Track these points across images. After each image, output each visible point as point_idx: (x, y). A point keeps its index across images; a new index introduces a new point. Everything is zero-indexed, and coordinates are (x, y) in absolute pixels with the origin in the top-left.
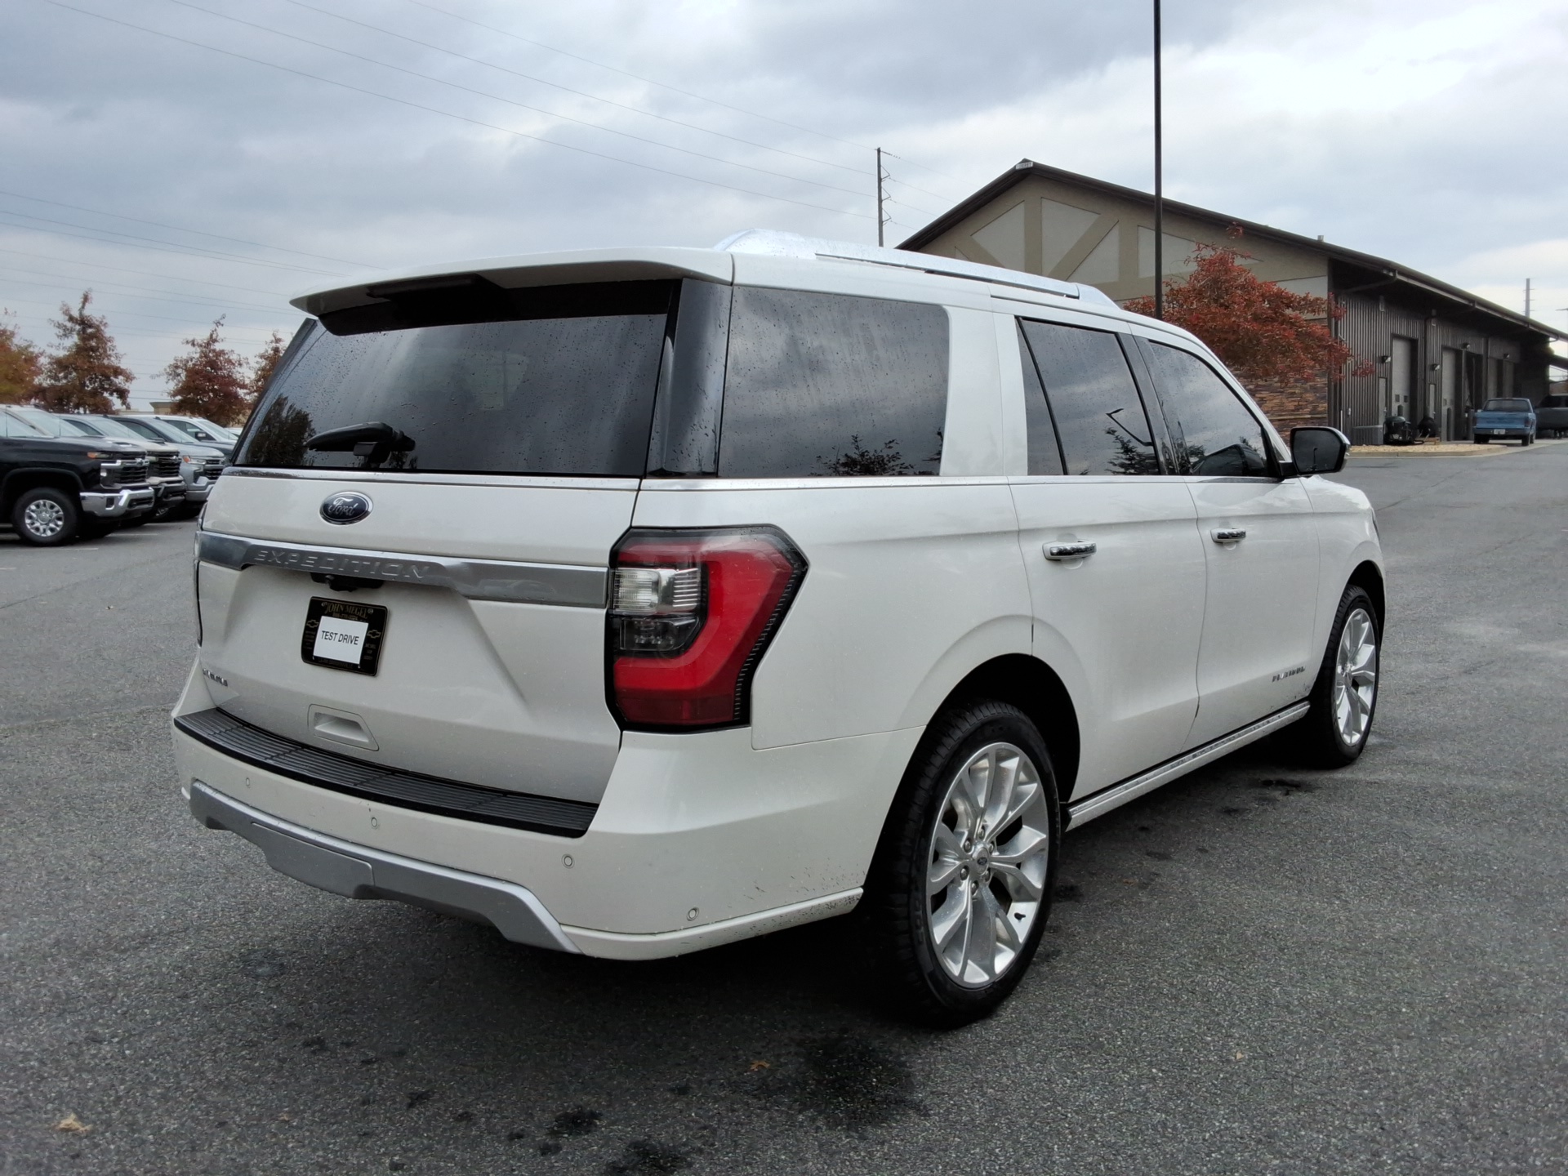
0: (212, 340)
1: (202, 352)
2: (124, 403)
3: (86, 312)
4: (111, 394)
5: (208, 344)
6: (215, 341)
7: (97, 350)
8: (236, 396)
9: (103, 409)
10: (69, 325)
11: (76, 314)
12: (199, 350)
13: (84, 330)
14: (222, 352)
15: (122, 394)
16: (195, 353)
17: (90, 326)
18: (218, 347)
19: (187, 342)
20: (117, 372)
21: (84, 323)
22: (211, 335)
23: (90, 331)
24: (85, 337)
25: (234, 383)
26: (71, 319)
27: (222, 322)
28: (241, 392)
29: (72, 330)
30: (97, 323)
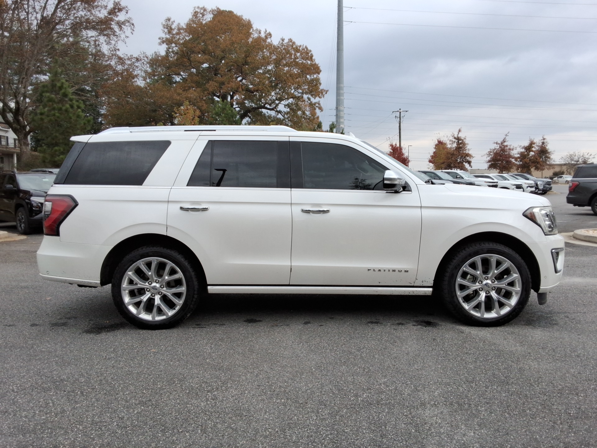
0: (504, 141)
1: (500, 146)
2: (470, 166)
3: (459, 136)
4: (466, 163)
5: (502, 143)
6: (505, 142)
7: (462, 148)
8: (511, 162)
9: (463, 168)
10: (454, 140)
11: (456, 136)
12: (499, 145)
13: (458, 141)
14: (507, 146)
15: (469, 163)
16: (497, 147)
17: (461, 140)
18: (505, 144)
19: (495, 143)
20: (468, 155)
21: (458, 139)
22: (504, 140)
23: (460, 142)
24: (458, 144)
25: (510, 156)
26: (455, 138)
27: (508, 135)
28: (513, 160)
29: (455, 142)
30: (463, 139)
